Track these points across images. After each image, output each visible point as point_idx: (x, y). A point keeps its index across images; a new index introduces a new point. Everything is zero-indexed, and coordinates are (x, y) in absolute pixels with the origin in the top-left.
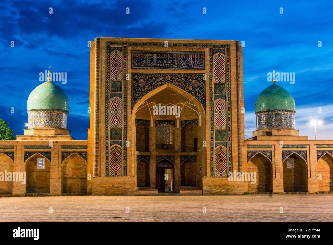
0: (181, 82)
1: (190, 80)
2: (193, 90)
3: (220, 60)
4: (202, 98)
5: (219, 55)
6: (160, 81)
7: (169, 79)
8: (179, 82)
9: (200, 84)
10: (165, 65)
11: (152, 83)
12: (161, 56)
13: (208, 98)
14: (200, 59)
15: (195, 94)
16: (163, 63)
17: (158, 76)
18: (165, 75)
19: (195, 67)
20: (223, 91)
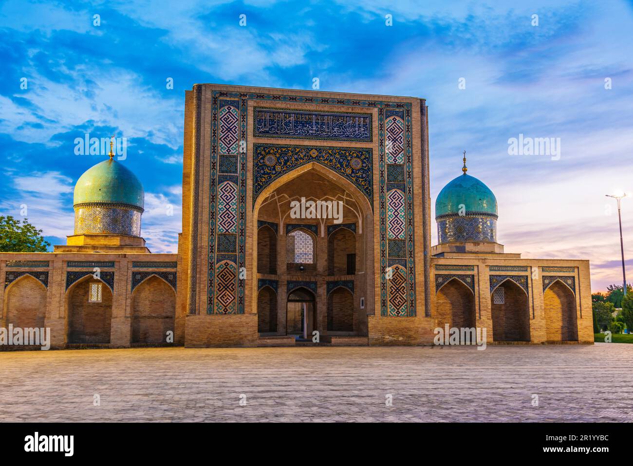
0: (334, 161)
1: (349, 158)
2: (353, 175)
3: (396, 129)
4: (367, 188)
5: (394, 120)
6: (301, 158)
7: (314, 156)
8: (331, 161)
9: (364, 165)
10: (308, 132)
11: (286, 162)
12: (302, 118)
13: (376, 187)
14: (364, 126)
15: (356, 180)
16: (305, 128)
17: (298, 150)
18: (308, 149)
19: (357, 138)
20: (400, 178)
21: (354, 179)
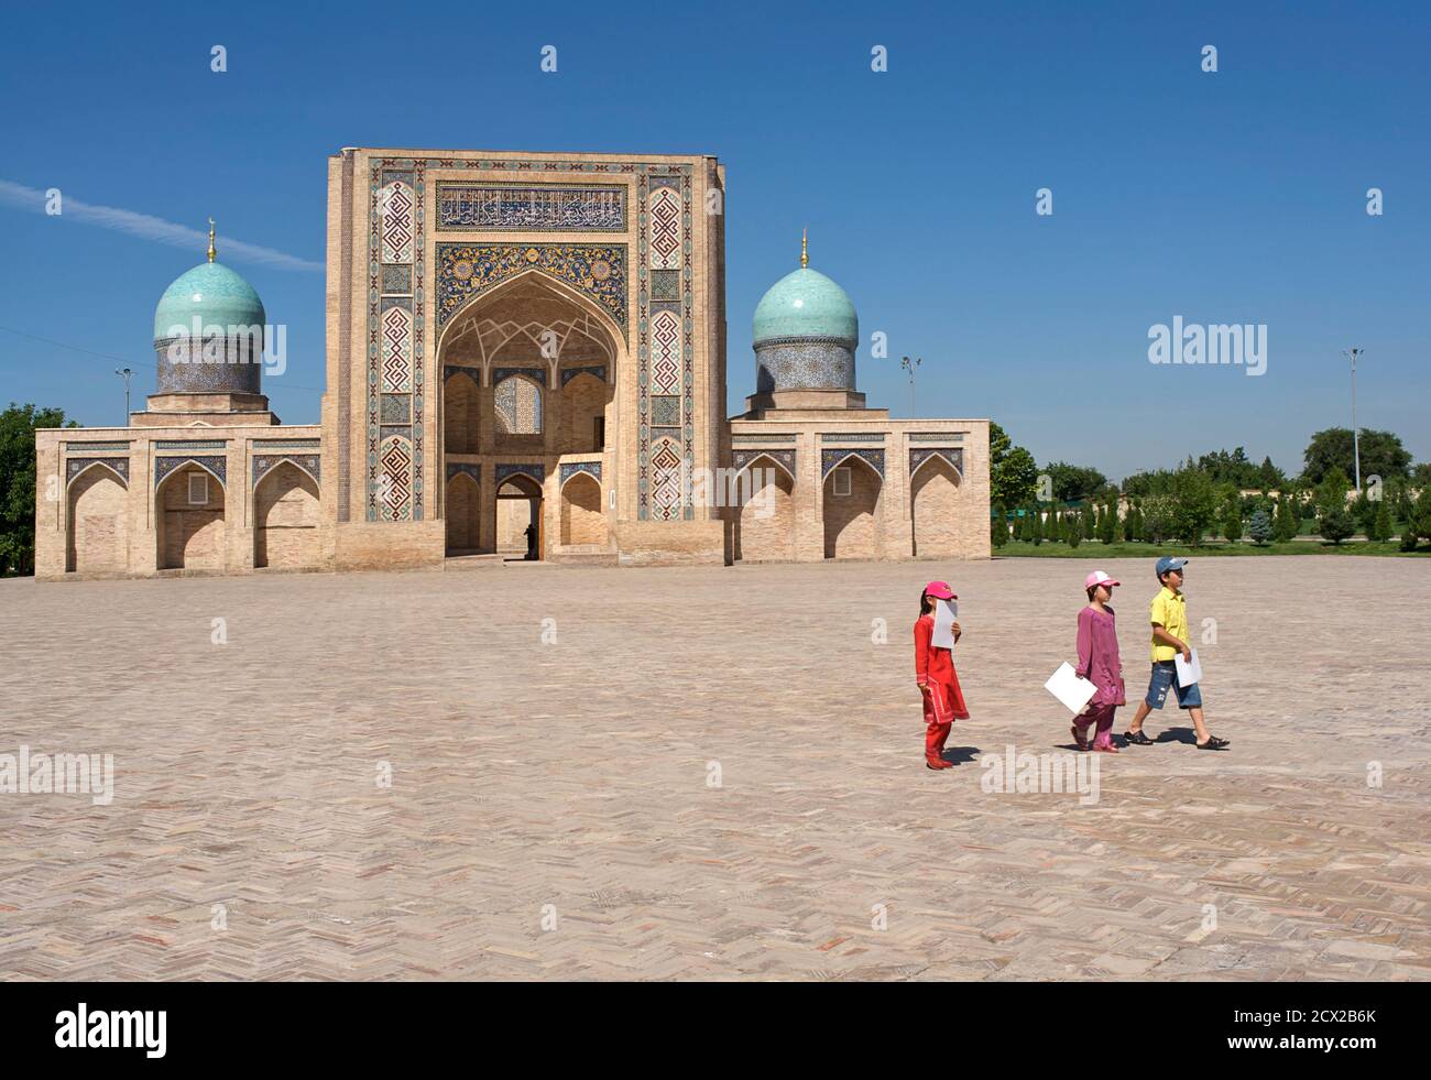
0: (565, 267)
1: (590, 262)
2: (596, 289)
3: (667, 209)
4: (619, 311)
5: (665, 193)
6: (512, 265)
7: (533, 260)
8: (560, 267)
9: (615, 272)
10: (523, 220)
11: (488, 270)
12: (514, 196)
13: (632, 309)
14: (614, 205)
15: (601, 298)
16: (518, 214)
17: (507, 251)
18: (523, 248)
19: (602, 227)
20: (672, 292)
21: (598, 296)
